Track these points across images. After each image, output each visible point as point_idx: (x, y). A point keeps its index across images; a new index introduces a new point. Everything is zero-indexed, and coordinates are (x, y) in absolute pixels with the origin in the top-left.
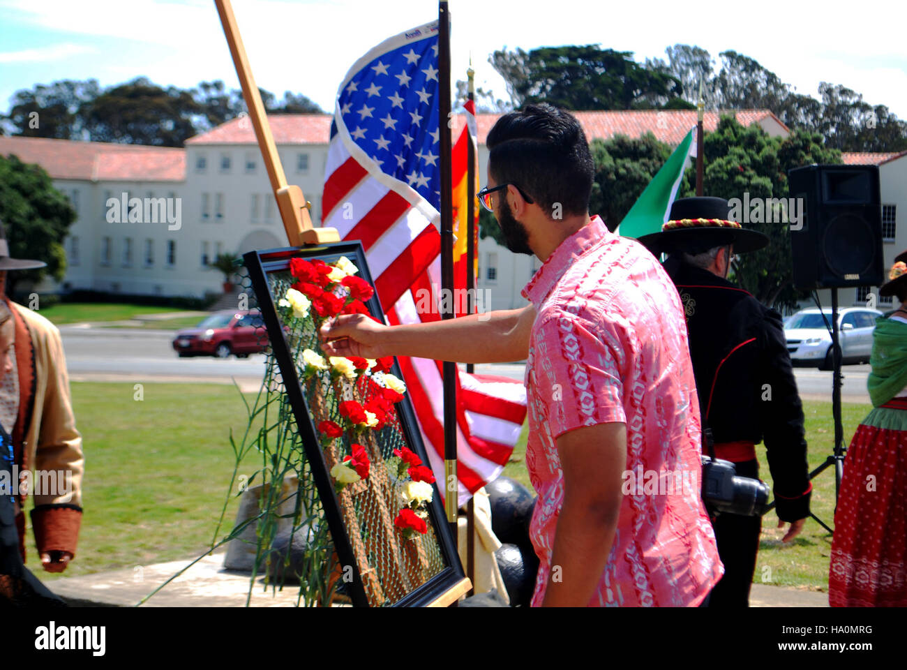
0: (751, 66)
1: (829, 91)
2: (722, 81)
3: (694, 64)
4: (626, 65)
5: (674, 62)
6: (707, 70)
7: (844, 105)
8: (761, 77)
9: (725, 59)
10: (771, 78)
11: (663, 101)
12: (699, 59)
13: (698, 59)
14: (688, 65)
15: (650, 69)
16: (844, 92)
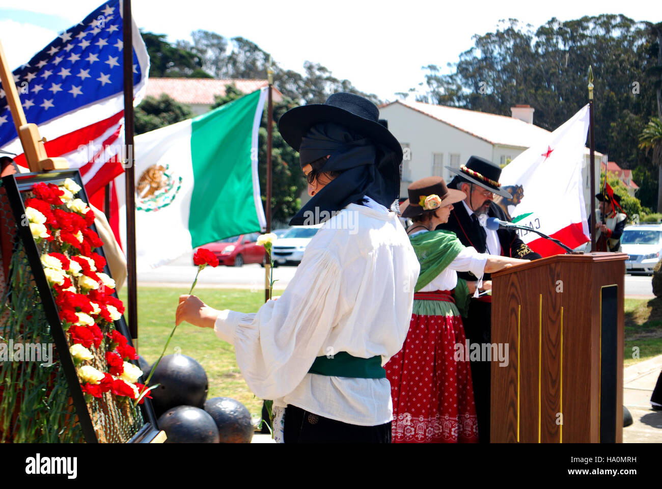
0: (255, 48)
1: (310, 68)
2: (232, 59)
3: (212, 45)
4: (163, 45)
5: (197, 42)
6: (222, 49)
7: (319, 78)
8: (260, 56)
9: (235, 43)
10: (267, 57)
11: (189, 71)
12: (217, 42)
13: (215, 41)
14: (207, 46)
15: (179, 48)
16: (322, 69)
